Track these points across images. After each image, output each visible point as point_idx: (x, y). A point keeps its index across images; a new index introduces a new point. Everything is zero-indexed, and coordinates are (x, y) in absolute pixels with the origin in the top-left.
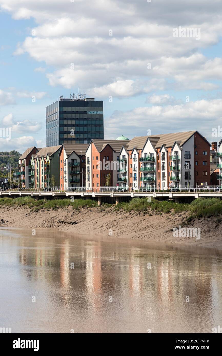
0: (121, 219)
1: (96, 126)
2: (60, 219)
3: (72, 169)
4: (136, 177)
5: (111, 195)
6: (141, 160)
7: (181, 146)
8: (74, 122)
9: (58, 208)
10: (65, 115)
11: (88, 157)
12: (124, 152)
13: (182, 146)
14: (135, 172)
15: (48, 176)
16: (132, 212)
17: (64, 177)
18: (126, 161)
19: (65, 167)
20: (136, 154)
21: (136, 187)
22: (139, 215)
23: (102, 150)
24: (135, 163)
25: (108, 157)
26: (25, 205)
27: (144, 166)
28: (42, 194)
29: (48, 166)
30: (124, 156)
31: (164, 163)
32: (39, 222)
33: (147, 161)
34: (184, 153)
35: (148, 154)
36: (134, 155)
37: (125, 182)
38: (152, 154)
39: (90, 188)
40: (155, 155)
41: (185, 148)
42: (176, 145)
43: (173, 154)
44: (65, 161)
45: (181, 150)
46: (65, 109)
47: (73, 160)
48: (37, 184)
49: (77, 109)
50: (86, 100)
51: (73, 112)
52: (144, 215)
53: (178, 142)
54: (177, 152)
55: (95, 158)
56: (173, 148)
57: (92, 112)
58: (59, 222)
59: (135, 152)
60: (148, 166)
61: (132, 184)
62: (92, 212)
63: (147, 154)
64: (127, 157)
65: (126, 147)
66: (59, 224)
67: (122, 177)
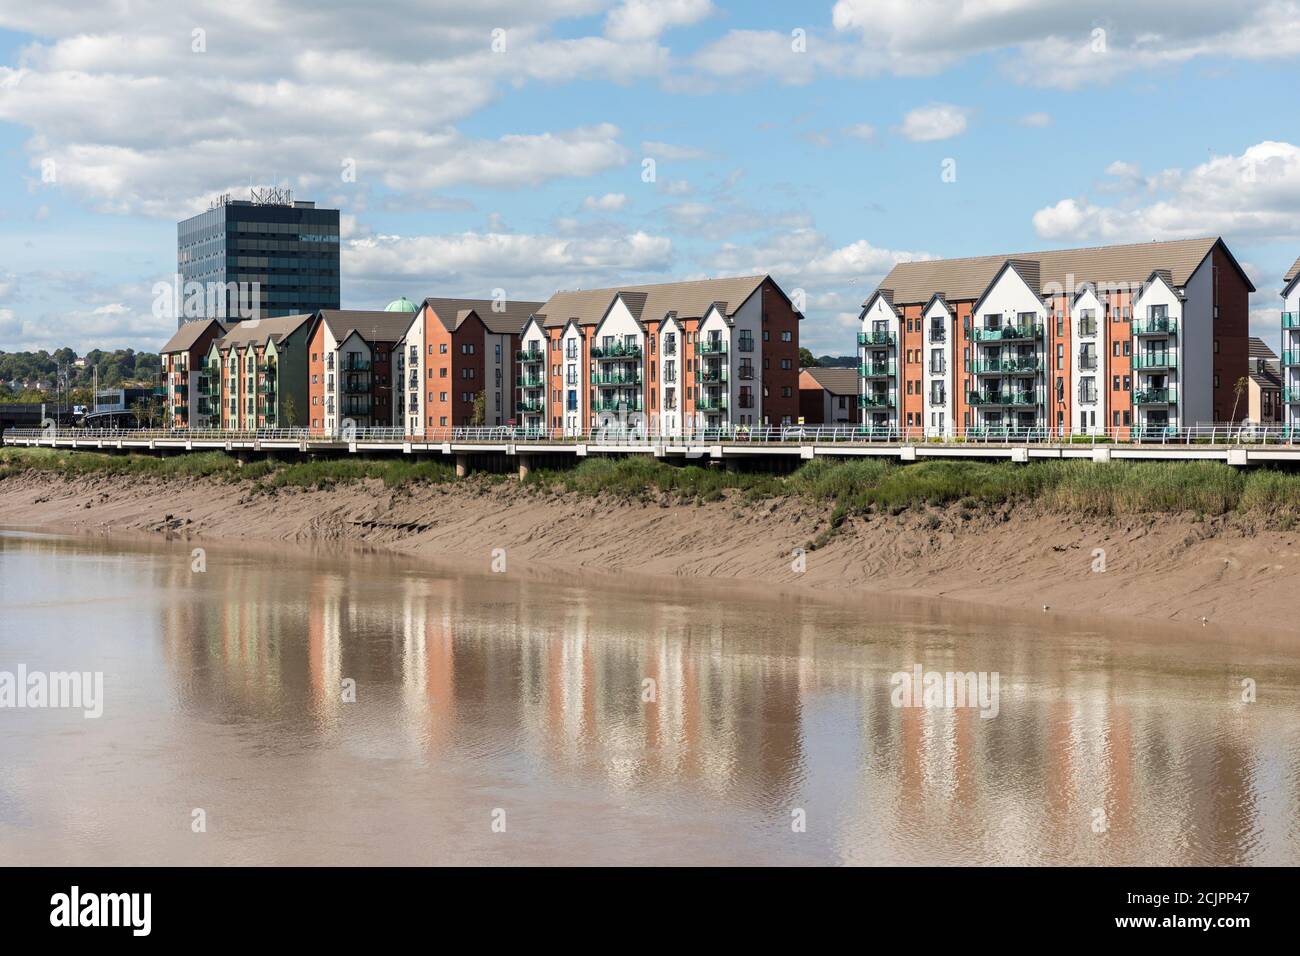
0: (576, 517)
1: (322, 272)
2: (359, 515)
3: (349, 379)
4: (576, 401)
5: (509, 448)
6: (595, 353)
7: (729, 317)
8: (264, 262)
9: (333, 484)
10: (242, 243)
11: (411, 347)
12: (534, 333)
13: (733, 316)
14: (572, 388)
15: (271, 397)
16: (602, 496)
17: (326, 399)
18: (540, 357)
19: (327, 373)
20: (574, 339)
21: (574, 427)
22: (627, 505)
23: (457, 326)
24: (572, 362)
25: (472, 347)
26: (209, 475)
27: (601, 371)
28: (263, 445)
29: (271, 372)
30: (535, 343)
31: (671, 363)
32: (299, 525)
33: (615, 355)
34: (738, 336)
35: (617, 338)
36: (569, 339)
37: (537, 415)
38: (630, 337)
39: (420, 431)
40: (640, 341)
41: (741, 323)
42: (715, 313)
43: (704, 337)
44: (331, 357)
45: (731, 327)
46: (242, 227)
47: (352, 355)
48: (231, 418)
49: (273, 228)
50: (293, 206)
51: (263, 234)
52: (645, 507)
53: (722, 307)
54: (715, 334)
55: (436, 349)
56: (702, 321)
57: (311, 238)
58: (358, 524)
59: (572, 332)
60: (619, 371)
61: (560, 419)
62: (447, 497)
63: (613, 337)
64: (543, 346)
65: (540, 320)
66: (360, 529)
67: (527, 399)
